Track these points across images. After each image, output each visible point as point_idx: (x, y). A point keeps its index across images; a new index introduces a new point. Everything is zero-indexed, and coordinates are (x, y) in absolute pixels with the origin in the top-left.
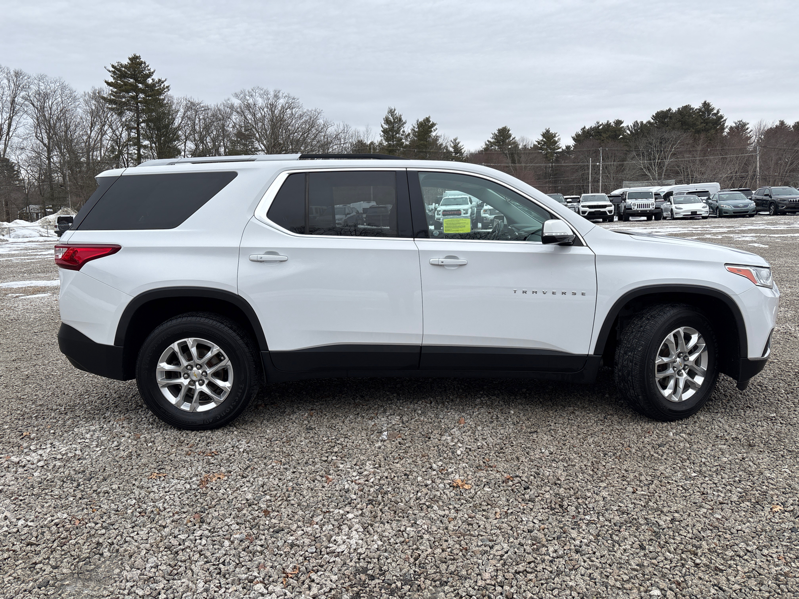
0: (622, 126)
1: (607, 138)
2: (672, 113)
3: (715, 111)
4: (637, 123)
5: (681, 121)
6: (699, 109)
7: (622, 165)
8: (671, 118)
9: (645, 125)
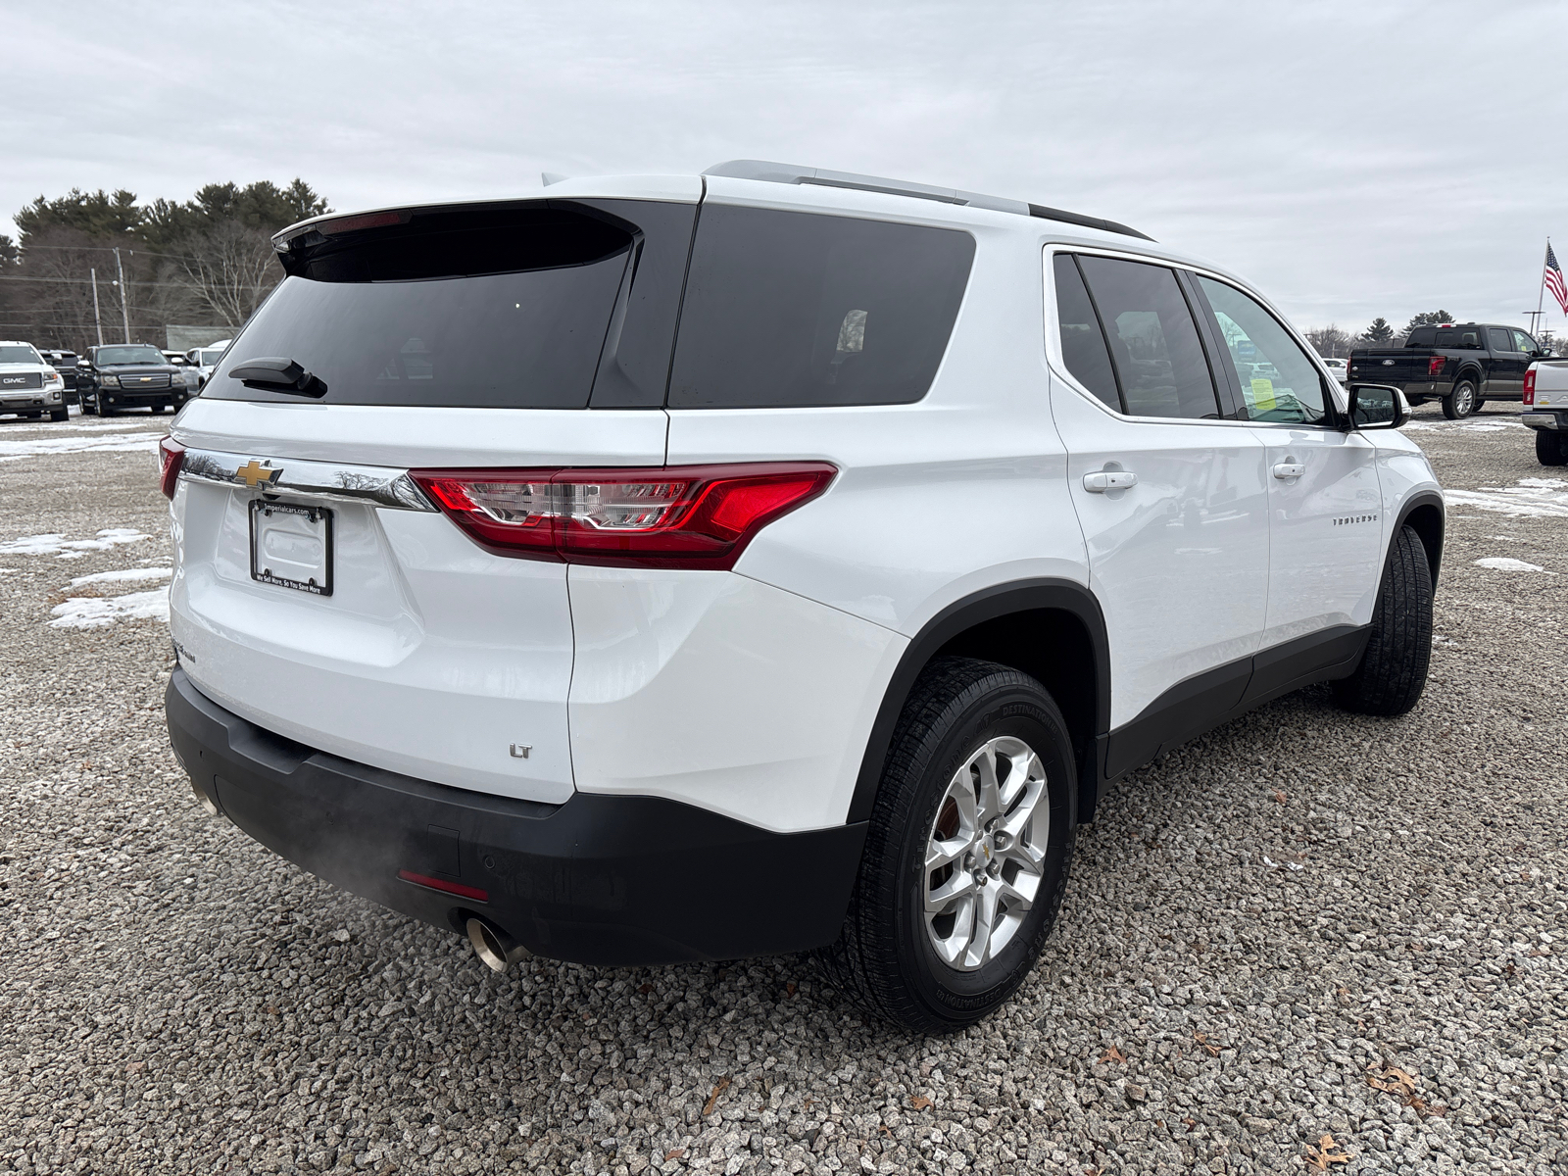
0: (134, 204)
1: (103, 227)
2: (236, 194)
3: (319, 202)
4: (164, 204)
5: (258, 212)
6: (288, 193)
7: (150, 290)
8: (235, 202)
9: (182, 210)
